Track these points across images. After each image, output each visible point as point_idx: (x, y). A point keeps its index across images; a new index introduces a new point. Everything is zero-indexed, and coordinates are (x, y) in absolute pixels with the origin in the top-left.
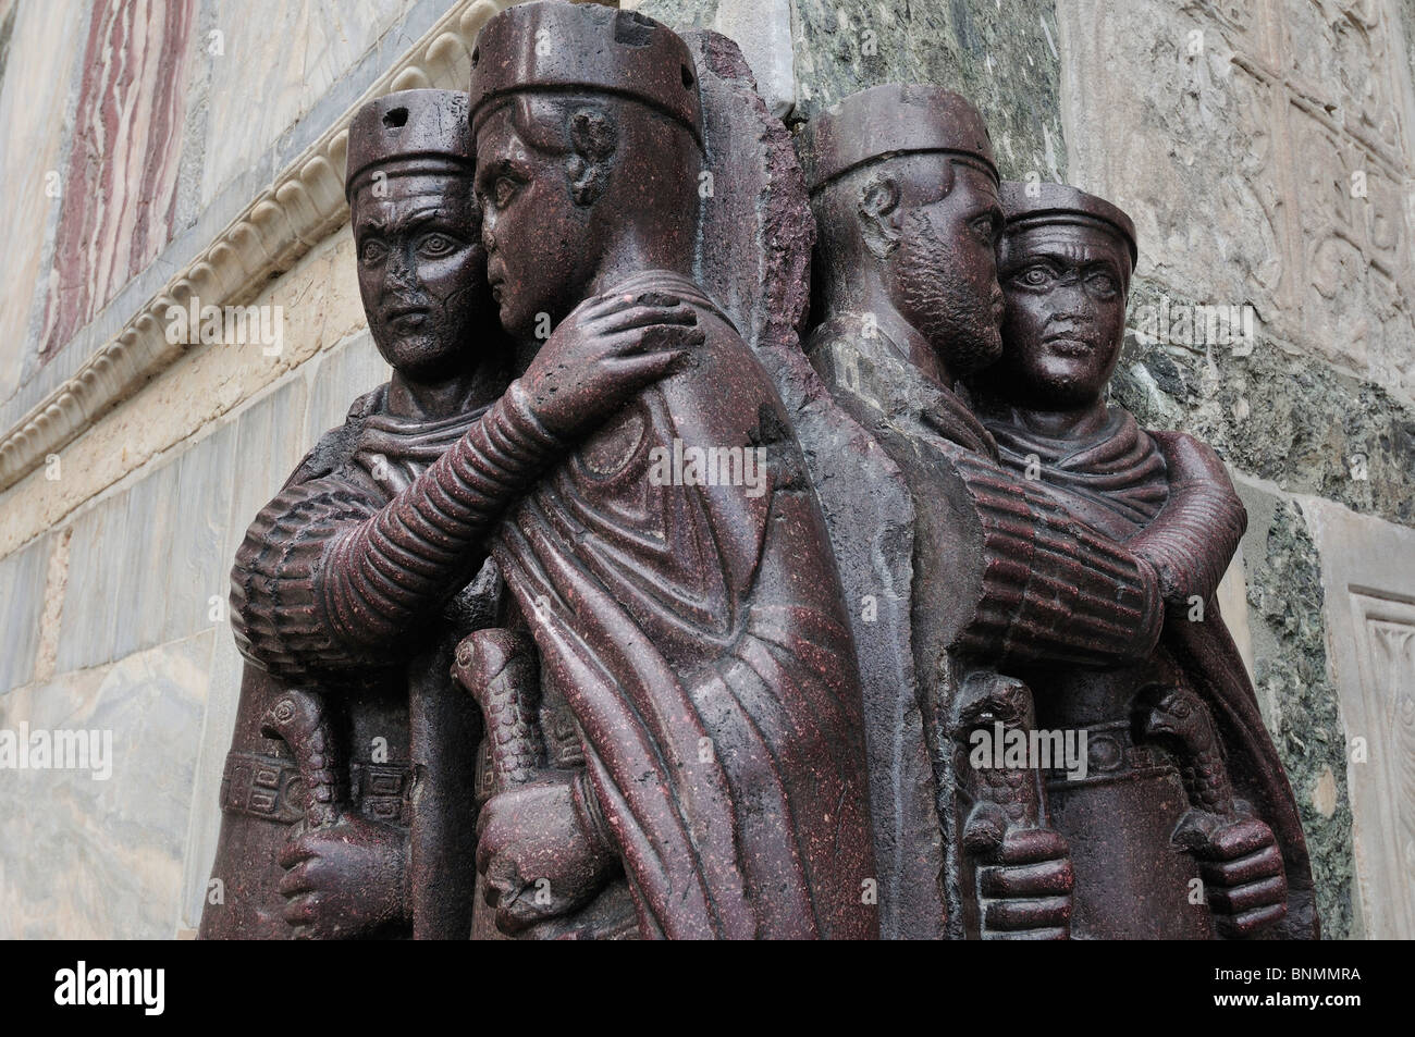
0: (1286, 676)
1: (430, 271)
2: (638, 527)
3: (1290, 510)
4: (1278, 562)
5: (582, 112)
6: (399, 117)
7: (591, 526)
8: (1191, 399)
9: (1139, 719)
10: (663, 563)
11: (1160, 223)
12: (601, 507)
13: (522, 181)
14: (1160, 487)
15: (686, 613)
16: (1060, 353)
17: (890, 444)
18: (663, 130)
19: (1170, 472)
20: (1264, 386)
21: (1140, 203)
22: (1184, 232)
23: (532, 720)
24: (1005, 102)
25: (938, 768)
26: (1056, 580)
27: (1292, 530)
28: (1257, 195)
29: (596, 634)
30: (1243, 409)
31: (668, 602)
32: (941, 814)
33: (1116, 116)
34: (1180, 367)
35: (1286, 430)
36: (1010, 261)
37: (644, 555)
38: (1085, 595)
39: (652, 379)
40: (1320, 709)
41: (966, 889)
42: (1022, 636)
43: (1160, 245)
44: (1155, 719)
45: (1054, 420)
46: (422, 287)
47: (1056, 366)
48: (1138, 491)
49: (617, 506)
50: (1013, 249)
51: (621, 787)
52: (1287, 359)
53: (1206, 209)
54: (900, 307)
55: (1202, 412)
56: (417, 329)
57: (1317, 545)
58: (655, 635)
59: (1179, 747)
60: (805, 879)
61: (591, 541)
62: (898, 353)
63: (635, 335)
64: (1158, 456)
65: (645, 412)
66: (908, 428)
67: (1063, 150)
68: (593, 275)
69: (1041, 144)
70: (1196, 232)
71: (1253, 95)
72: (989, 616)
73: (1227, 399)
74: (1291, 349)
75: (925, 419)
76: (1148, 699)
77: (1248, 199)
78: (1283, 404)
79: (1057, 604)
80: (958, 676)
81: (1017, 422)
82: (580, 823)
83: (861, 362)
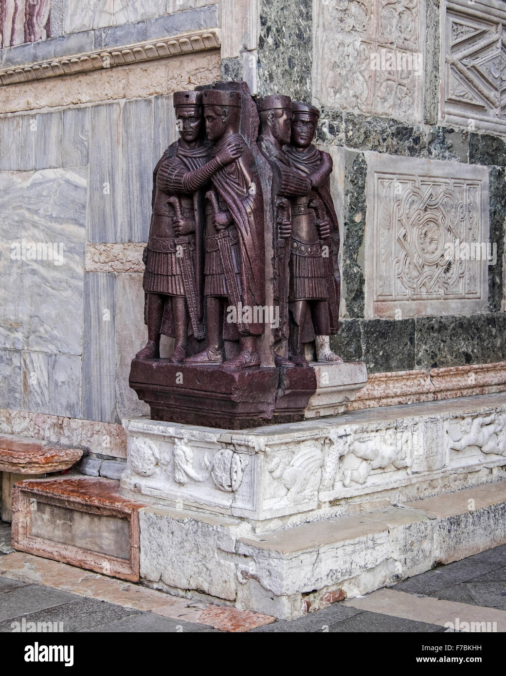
0: (352, 193)
1: (192, 125)
2: (234, 179)
3: (361, 155)
4: (355, 168)
5: (224, 109)
6: (187, 96)
7: (228, 178)
8: (337, 133)
9: (309, 204)
10: (238, 184)
11: (334, 92)
12: (229, 175)
13: (214, 119)
14: (318, 162)
15: (241, 191)
16: (302, 139)
17: (270, 163)
18: (236, 109)
19: (321, 160)
20: (357, 127)
21: (329, 89)
22: (341, 92)
23: (218, 204)
24: (298, 77)
25: (274, 212)
26: (293, 185)
27: (360, 160)
28: (363, 77)
29: (230, 194)
30: (351, 133)
31: (238, 189)
32: (273, 218)
33: (326, 68)
34: (335, 126)
35: (362, 137)
36: (295, 119)
37: (235, 183)
38: (298, 187)
39: (237, 158)
40: (361, 200)
41: (277, 229)
42: (288, 193)
43: (334, 98)
44: (311, 204)
45: (301, 149)
46: (191, 128)
47: (302, 142)
48: (314, 164)
49: (231, 176)
50: (296, 117)
51: (234, 213)
52: (366, 117)
53: (347, 85)
54: (273, 135)
55: (339, 136)
56: (190, 135)
57: (367, 163)
58: (237, 193)
59: (315, 209)
60: (256, 225)
61: (228, 180)
62: (272, 144)
63: (235, 152)
64: (319, 156)
65: (236, 163)
66: (273, 159)
67: (311, 83)
68: (224, 133)
69: (306, 83)
70: (344, 92)
71: (366, 49)
72: (282, 190)
73: (347, 132)
74: (367, 115)
75: (276, 157)
76: (311, 201)
77: (361, 78)
78: (362, 131)
79: (293, 188)
80: (278, 198)
81: (294, 150)
82: (227, 218)
83: (266, 147)
